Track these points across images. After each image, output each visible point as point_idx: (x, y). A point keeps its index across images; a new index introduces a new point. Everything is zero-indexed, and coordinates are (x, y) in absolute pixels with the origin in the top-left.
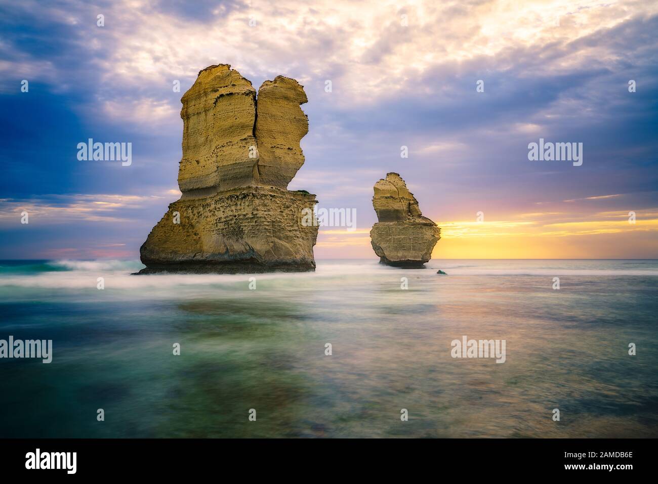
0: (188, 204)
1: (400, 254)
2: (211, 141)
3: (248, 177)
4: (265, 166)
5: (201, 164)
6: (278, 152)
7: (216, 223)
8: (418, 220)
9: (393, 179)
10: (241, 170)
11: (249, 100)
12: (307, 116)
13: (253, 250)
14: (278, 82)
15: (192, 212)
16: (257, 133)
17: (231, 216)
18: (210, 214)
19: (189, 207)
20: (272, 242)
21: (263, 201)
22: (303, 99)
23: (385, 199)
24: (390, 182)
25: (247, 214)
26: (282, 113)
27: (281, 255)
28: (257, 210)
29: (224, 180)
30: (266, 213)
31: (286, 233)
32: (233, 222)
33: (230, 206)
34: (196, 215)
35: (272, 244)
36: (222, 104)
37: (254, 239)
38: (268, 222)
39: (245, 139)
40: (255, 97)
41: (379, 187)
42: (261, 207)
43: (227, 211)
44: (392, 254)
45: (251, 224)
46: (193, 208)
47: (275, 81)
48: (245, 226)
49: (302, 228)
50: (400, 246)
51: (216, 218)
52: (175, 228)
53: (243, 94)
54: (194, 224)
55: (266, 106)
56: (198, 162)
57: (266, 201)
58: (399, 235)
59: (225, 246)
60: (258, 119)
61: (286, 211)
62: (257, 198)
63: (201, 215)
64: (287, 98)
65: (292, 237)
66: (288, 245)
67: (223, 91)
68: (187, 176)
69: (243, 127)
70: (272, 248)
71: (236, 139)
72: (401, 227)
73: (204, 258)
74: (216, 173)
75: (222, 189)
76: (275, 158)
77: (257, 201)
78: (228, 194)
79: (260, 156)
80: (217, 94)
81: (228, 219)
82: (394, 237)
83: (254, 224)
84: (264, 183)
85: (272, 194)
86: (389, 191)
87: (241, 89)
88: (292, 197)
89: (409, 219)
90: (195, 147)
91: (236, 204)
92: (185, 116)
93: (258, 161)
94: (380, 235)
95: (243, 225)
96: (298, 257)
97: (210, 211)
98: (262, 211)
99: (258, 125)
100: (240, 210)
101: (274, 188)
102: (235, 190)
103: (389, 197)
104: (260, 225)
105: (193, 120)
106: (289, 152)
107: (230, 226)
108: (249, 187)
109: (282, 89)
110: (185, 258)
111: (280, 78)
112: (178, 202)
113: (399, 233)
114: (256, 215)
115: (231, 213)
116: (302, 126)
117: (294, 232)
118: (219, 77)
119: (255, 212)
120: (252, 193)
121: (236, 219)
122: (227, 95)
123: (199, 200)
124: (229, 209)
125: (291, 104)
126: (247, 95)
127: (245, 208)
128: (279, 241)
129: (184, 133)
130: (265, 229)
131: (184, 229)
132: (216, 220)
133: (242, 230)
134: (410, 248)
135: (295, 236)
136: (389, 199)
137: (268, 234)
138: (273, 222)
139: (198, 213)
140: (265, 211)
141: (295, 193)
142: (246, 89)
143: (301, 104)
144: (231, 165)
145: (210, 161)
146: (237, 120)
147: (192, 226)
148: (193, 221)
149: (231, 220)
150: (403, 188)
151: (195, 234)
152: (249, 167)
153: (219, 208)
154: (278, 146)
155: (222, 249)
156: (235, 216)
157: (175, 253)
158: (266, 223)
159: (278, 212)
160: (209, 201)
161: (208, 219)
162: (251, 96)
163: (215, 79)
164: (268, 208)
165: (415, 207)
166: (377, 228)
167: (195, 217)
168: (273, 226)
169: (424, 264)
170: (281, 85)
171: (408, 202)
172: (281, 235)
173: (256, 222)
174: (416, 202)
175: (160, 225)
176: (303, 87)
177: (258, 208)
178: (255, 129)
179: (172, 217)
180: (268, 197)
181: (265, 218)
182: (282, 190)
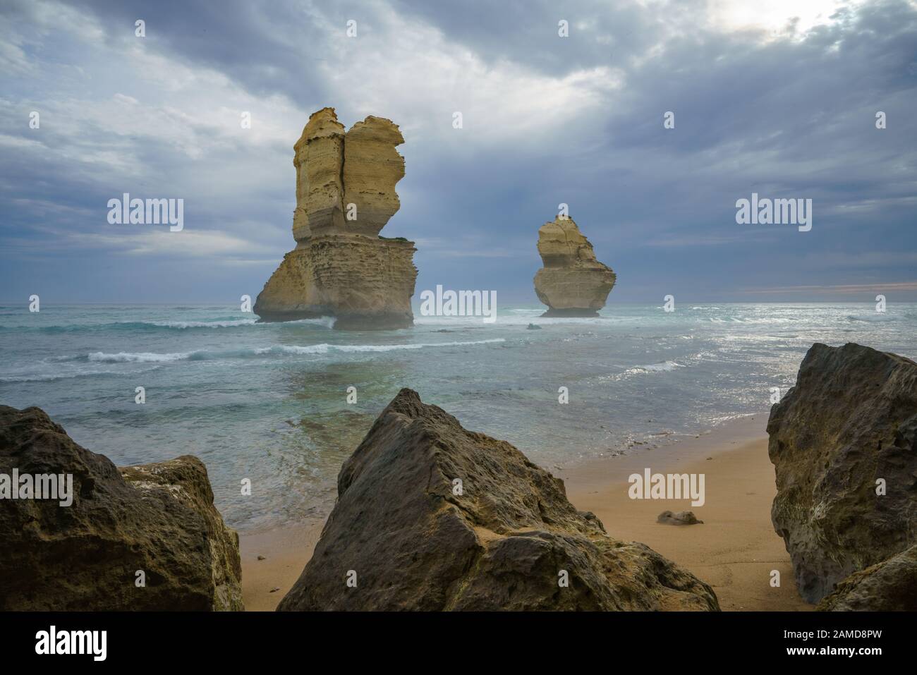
1: (565, 302)
3: (329, 224)
6: (367, 198)
8: (591, 266)
9: (561, 221)
10: (323, 218)
11: (333, 144)
12: (403, 157)
14: (368, 123)
15: (301, 262)
16: (344, 178)
18: (312, 264)
20: (348, 294)
21: (340, 250)
22: (399, 140)
23: (551, 244)
24: (557, 225)
25: (324, 264)
26: (373, 155)
27: (357, 307)
28: (332, 260)
29: (312, 229)
30: (343, 263)
31: (365, 284)
34: (303, 265)
35: (347, 296)
36: (311, 149)
38: (344, 272)
39: (327, 185)
41: (545, 231)
42: (337, 256)
44: (559, 302)
47: (365, 121)
48: (323, 277)
50: (566, 293)
52: (286, 279)
53: (328, 138)
54: (302, 274)
55: (352, 149)
56: (306, 211)
58: (564, 282)
59: (320, 297)
60: (345, 163)
61: (371, 261)
62: (335, 247)
63: (307, 265)
64: (377, 139)
65: (371, 288)
66: (365, 297)
68: (298, 225)
69: (328, 172)
70: (348, 299)
71: (321, 186)
72: (567, 273)
73: (305, 309)
76: (364, 204)
77: (333, 251)
82: (559, 283)
83: (329, 274)
84: (351, 231)
85: (355, 242)
86: (554, 235)
87: (327, 132)
88: (384, 245)
89: (576, 264)
91: (318, 254)
92: (297, 164)
93: (335, 208)
94: (544, 281)
96: (374, 309)
98: (338, 261)
99: (345, 169)
100: (320, 259)
101: (360, 236)
102: (317, 239)
103: (555, 241)
104: (335, 276)
105: (301, 168)
106: (381, 197)
108: (326, 236)
109: (373, 130)
110: (290, 309)
111: (370, 119)
112: (293, 252)
113: (564, 279)
114: (331, 265)
116: (398, 169)
117: (375, 283)
118: (319, 121)
119: (330, 262)
120: (329, 243)
122: (314, 139)
125: (384, 145)
126: (333, 138)
127: (323, 260)
128: (356, 292)
129: (297, 182)
130: (339, 280)
131: (292, 279)
134: (577, 295)
135: (376, 288)
136: (555, 244)
137: (342, 285)
138: (350, 272)
140: (342, 261)
141: (389, 241)
142: (334, 133)
143: (398, 144)
144: (315, 213)
146: (322, 166)
147: (300, 276)
148: (300, 271)
150: (574, 231)
151: (302, 285)
152: (329, 214)
154: (368, 191)
155: (318, 300)
157: (282, 303)
158: (339, 274)
159: (357, 262)
162: (335, 140)
164: (346, 257)
165: (587, 252)
166: (541, 274)
167: (303, 268)
168: (349, 276)
169: (597, 312)
170: (371, 125)
171: (578, 246)
172: (359, 286)
173: (331, 273)
174: (589, 245)
175: (275, 275)
176: (398, 126)
177: (334, 258)
178: (342, 174)
179: (285, 268)
180: (348, 246)
181: (340, 268)
182: (369, 237)
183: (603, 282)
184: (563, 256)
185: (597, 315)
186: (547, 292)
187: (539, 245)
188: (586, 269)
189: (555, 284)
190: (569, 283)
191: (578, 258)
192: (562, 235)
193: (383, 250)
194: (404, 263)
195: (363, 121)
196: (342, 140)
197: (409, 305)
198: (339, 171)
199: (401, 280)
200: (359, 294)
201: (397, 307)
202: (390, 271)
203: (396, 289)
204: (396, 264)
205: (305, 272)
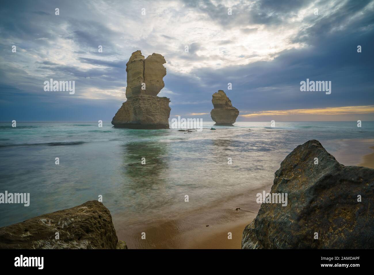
3: (139, 92)
4: (147, 88)
6: (153, 83)
9: (220, 92)
10: (137, 90)
12: (166, 68)
14: (154, 56)
15: (129, 106)
16: (145, 75)
20: (146, 117)
21: (143, 101)
24: (219, 94)
25: (137, 106)
26: (155, 67)
27: (149, 122)
28: (140, 105)
29: (133, 94)
31: (152, 113)
35: (146, 118)
37: (139, 116)
38: (144, 109)
39: (138, 78)
48: (137, 111)
49: (163, 111)
52: (123, 112)
55: (148, 65)
60: (145, 70)
61: (154, 105)
64: (157, 62)
65: (154, 115)
66: (152, 118)
68: (128, 93)
69: (139, 73)
71: (136, 78)
72: (222, 111)
73: (130, 123)
76: (152, 85)
77: (141, 101)
82: (220, 114)
83: (139, 110)
84: (147, 94)
85: (149, 98)
86: (218, 97)
88: (159, 100)
90: (130, 82)
91: (135, 103)
92: (127, 70)
94: (214, 113)
96: (156, 122)
99: (145, 72)
101: (150, 96)
102: (134, 97)
103: (218, 99)
105: (129, 72)
106: (158, 82)
108: (138, 96)
109: (155, 58)
111: (154, 54)
112: (126, 102)
116: (164, 72)
117: (156, 113)
120: (139, 98)
122: (134, 61)
125: (159, 64)
126: (141, 61)
127: (137, 104)
130: (143, 112)
131: (126, 112)
134: (226, 118)
135: (156, 115)
137: (144, 114)
138: (147, 109)
140: (144, 105)
141: (161, 98)
142: (140, 59)
143: (164, 63)
146: (136, 71)
147: (128, 111)
150: (225, 96)
151: (129, 114)
152: (139, 88)
154: (153, 80)
157: (122, 120)
159: (149, 105)
163: (135, 56)
165: (229, 103)
166: (213, 111)
168: (147, 110)
169: (233, 124)
171: (226, 101)
172: (150, 114)
173: (140, 109)
174: (230, 101)
175: (119, 111)
176: (164, 57)
177: (141, 104)
179: (123, 108)
180: (146, 100)
181: (143, 107)
182: (154, 97)
183: (235, 114)
184: (221, 105)
185: (233, 126)
186: (215, 117)
187: (212, 100)
188: (229, 109)
189: (218, 114)
190: (223, 114)
191: (226, 105)
192: (221, 97)
193: (159, 101)
194: (166, 106)
195: (151, 55)
196: (144, 61)
197: (167, 121)
198: (143, 73)
199: (165, 112)
200: (150, 117)
201: (163, 122)
202: (161, 109)
203: (163, 115)
204: (163, 106)
205: (130, 109)
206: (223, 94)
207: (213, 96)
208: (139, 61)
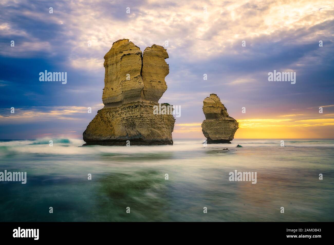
0: (107, 111)
1: (217, 136)
2: (119, 78)
3: (138, 96)
4: (147, 91)
5: (114, 90)
6: (154, 84)
7: (122, 120)
8: (227, 119)
9: (213, 97)
10: (134, 93)
11: (139, 57)
12: (168, 65)
13: (141, 134)
14: (153, 48)
15: (109, 115)
16: (143, 74)
17: (129, 116)
18: (118, 116)
19: (108, 112)
20: (151, 130)
21: (146, 109)
22: (166, 56)
23: (209, 108)
24: (212, 99)
25: (138, 116)
26: (156, 63)
27: (155, 137)
29: (126, 98)
30: (147, 115)
31: (158, 125)
32: (130, 120)
33: (129, 111)
34: (112, 116)
35: (150, 131)
36: (125, 59)
37: (141, 129)
38: (148, 120)
39: (137, 77)
40: (141, 56)
41: (206, 101)
43: (127, 114)
44: (213, 136)
45: (140, 121)
46: (110, 112)
47: (152, 47)
48: (137, 122)
49: (166, 123)
50: (217, 132)
51: (121, 118)
52: (101, 123)
53: (135, 54)
54: (110, 121)
55: (148, 60)
56: (112, 89)
57: (147, 109)
58: (217, 126)
59: (126, 132)
60: (143, 67)
62: (143, 107)
63: (114, 116)
64: (158, 56)
65: (161, 127)
66: (159, 132)
67: (125, 53)
68: (106, 96)
69: (136, 71)
70: (150, 133)
72: (218, 122)
73: (115, 138)
74: (122, 95)
75: (124, 103)
76: (152, 86)
77: (143, 109)
78: (128, 105)
79: (144, 86)
80: (122, 54)
81: (127, 118)
82: (214, 127)
83: (141, 121)
84: (146, 100)
85: (151, 105)
86: (211, 103)
87: (134, 51)
89: (222, 118)
90: (111, 81)
91: (132, 111)
92: (106, 65)
93: (143, 88)
94: (207, 126)
95: (136, 121)
96: (164, 138)
97: (119, 114)
98: (145, 114)
99: (143, 70)
100: (134, 113)
101: (151, 102)
102: (131, 103)
103: (211, 107)
104: (144, 121)
105: (110, 68)
106: (159, 83)
107: (129, 122)
108: (139, 102)
109: (156, 51)
110: (106, 139)
111: (154, 46)
112: (102, 109)
113: (217, 125)
115: (129, 115)
116: (166, 70)
117: (162, 125)
118: (123, 45)
119: (142, 115)
120: (140, 105)
121: (132, 118)
122: (127, 54)
123: (113, 108)
124: (128, 113)
125: (160, 59)
126: (138, 54)
127: (136, 113)
128: (154, 129)
129: (105, 74)
130: (147, 123)
131: (105, 123)
132: (122, 119)
133: (135, 124)
134: (223, 133)
135: (162, 127)
136: (211, 108)
137: (148, 126)
138: (151, 120)
139: (113, 115)
140: (147, 114)
142: (137, 51)
143: (165, 59)
144: (129, 90)
145: (119, 89)
146: (132, 68)
147: (109, 122)
148: (110, 119)
149: (130, 119)
150: (219, 102)
151: (111, 126)
152: (138, 91)
153: (123, 113)
154: (154, 80)
155: (125, 134)
156: (131, 117)
157: (101, 136)
158: (147, 120)
160: (118, 109)
161: (118, 118)
162: (140, 55)
163: (121, 46)
164: (148, 112)
165: (225, 112)
166: (205, 123)
167: (111, 117)
168: (151, 122)
169: (230, 142)
170: (155, 49)
171: (221, 109)
172: (155, 126)
174: (226, 109)
175: (93, 122)
176: (166, 50)
177: (143, 112)
178: (141, 72)
179: (99, 118)
181: (147, 117)
182: (156, 103)
183: (235, 127)
184: (215, 114)
185: (230, 143)
186: (208, 132)
187: (204, 108)
188: (227, 120)
189: (212, 127)
190: (219, 127)
191: (222, 115)
192: (214, 104)
194: (169, 116)
197: (171, 135)
198: (140, 70)
199: (168, 124)
201: (168, 137)
203: (167, 128)
204: (166, 116)
206: (217, 100)
207: (204, 102)
208: (136, 55)
